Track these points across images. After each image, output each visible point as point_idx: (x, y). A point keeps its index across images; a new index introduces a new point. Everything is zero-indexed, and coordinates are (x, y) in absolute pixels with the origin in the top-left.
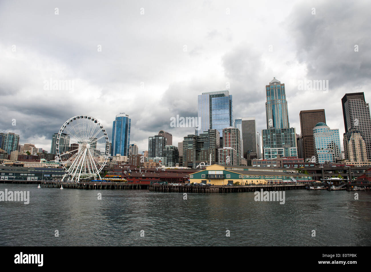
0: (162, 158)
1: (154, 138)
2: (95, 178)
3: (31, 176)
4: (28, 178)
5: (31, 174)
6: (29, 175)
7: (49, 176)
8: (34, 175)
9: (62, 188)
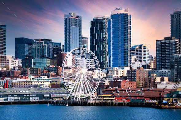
0: (169, 71)
1: (164, 41)
2: (91, 97)
3: (33, 96)
4: (30, 99)
5: (33, 94)
6: (31, 95)
7: (48, 95)
8: (35, 95)
9: (67, 105)
